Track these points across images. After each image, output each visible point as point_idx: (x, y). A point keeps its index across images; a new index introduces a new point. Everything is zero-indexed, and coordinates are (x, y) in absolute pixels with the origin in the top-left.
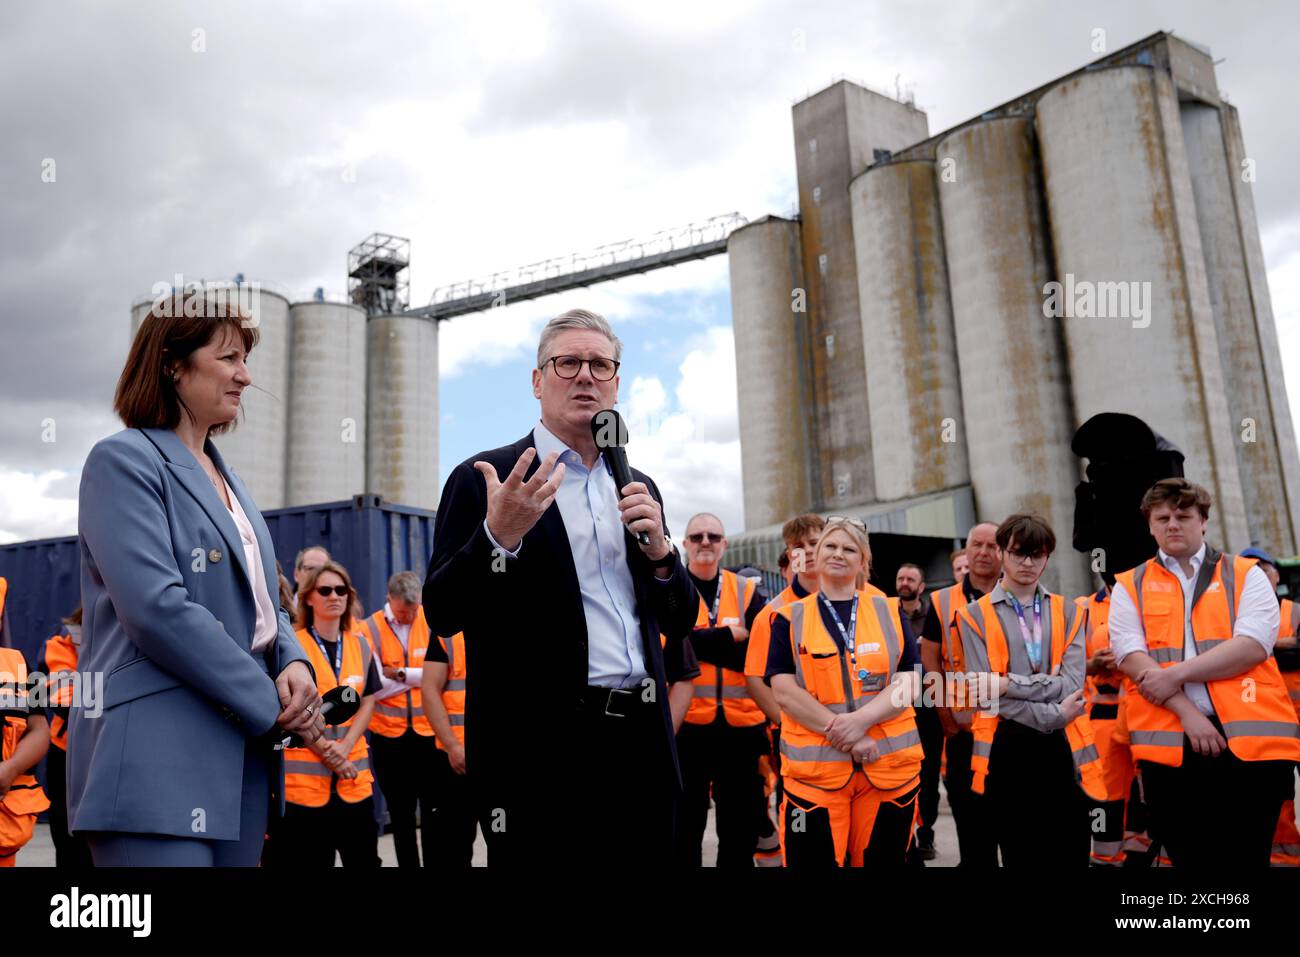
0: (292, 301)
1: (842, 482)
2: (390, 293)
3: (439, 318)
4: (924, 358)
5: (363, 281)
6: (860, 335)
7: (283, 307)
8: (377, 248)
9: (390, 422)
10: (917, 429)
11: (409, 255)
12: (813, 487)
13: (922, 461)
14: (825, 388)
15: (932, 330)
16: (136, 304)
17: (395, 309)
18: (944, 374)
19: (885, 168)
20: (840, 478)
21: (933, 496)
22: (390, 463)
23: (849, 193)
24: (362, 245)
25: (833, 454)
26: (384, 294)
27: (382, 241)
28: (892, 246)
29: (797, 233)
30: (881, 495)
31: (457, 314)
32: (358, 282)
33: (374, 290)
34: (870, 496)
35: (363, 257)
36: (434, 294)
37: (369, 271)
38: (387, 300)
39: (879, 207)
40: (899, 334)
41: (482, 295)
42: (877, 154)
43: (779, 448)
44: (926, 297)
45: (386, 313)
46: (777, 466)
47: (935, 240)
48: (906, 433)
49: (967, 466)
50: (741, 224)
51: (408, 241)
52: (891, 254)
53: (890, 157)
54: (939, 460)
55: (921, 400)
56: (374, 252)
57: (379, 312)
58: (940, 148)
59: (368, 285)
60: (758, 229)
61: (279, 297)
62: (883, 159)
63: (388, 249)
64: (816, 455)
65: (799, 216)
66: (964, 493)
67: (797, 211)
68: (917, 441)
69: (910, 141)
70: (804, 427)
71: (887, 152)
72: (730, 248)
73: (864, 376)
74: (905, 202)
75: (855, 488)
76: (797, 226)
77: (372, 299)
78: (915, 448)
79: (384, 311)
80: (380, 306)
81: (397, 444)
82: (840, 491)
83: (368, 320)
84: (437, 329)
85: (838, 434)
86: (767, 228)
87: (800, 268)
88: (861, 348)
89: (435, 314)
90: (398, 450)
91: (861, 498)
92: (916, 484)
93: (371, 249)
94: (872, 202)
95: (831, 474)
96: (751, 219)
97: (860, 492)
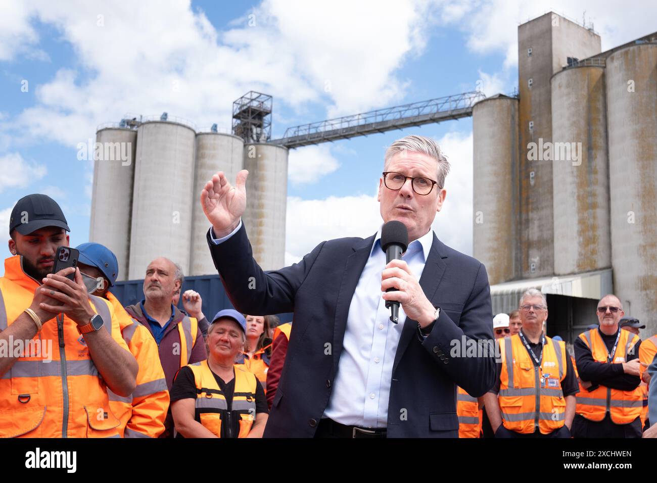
0: (197, 132)
1: (534, 262)
2: (259, 129)
3: (289, 147)
4: (589, 189)
5: (242, 121)
6: (551, 173)
7: (192, 135)
8: (252, 100)
9: (256, 211)
10: (581, 232)
11: (271, 106)
12: (516, 265)
13: (583, 252)
14: (527, 204)
15: (596, 172)
16: (100, 128)
17: (262, 139)
18: (601, 200)
19: (574, 70)
20: (533, 259)
21: (588, 274)
22: (255, 236)
23: (550, 84)
24: (242, 98)
25: (529, 245)
26: (255, 130)
27: (255, 96)
28: (575, 119)
29: (517, 107)
30: (557, 271)
31: (301, 145)
32: (239, 121)
33: (249, 127)
34: (550, 271)
35: (243, 106)
36: (287, 131)
37: (246, 114)
38: (257, 134)
39: (568, 94)
40: (575, 174)
41: (317, 133)
42: (570, 60)
43: (497, 239)
44: (593, 152)
45: (257, 143)
46: (495, 250)
47: (601, 117)
48: (575, 234)
49: (610, 256)
50: (481, 98)
51: (271, 97)
52: (574, 124)
53: (578, 63)
54: (593, 252)
55: (586, 215)
56: (249, 102)
57: (252, 141)
58: (608, 60)
59: (245, 124)
60: (493, 102)
61: (189, 128)
62: (573, 63)
63: (259, 101)
64: (519, 244)
65: (518, 96)
66: (607, 273)
67: (517, 93)
68: (581, 239)
69: (589, 54)
70: (513, 227)
71: (575, 60)
72: (474, 113)
73: (552, 198)
74: (585, 92)
75: (541, 266)
76: (517, 102)
77: (247, 133)
78: (580, 244)
79: (254, 140)
80: (253, 138)
81: (261, 224)
82: (532, 267)
83: (245, 146)
84: (288, 154)
85: (534, 233)
86: (498, 102)
87: (517, 129)
88: (551, 180)
89: (287, 144)
90: (260, 228)
91: (544, 272)
92: (579, 266)
93: (248, 101)
94: (564, 90)
95: (528, 256)
96: (488, 96)
97: (544, 269)
